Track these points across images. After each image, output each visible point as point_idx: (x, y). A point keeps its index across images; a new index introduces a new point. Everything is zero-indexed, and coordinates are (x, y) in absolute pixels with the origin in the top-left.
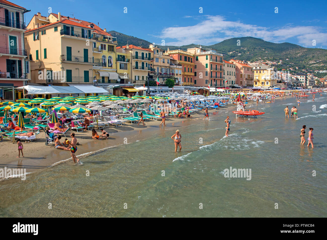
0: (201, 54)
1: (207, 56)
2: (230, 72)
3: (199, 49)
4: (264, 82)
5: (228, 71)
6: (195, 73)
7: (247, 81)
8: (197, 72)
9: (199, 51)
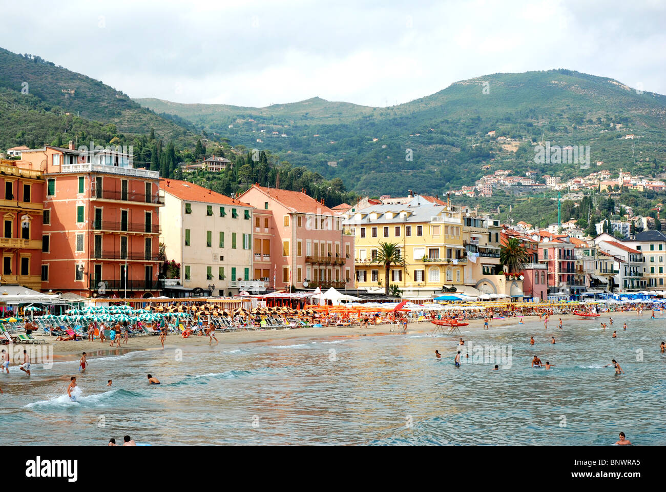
0: (64, 171)
1: (81, 179)
2: (222, 234)
3: (58, 152)
4: (423, 272)
5: (209, 233)
6: (45, 240)
7: (316, 267)
8: (49, 235)
9: (57, 160)
